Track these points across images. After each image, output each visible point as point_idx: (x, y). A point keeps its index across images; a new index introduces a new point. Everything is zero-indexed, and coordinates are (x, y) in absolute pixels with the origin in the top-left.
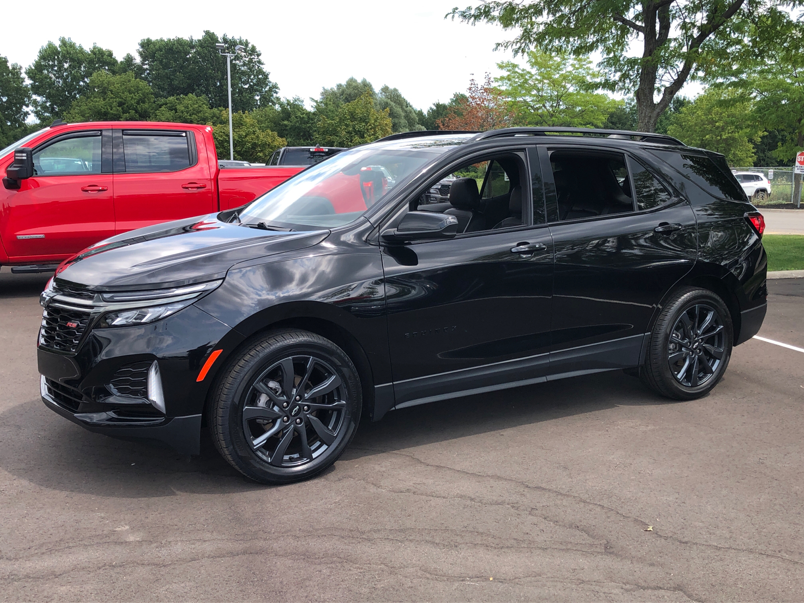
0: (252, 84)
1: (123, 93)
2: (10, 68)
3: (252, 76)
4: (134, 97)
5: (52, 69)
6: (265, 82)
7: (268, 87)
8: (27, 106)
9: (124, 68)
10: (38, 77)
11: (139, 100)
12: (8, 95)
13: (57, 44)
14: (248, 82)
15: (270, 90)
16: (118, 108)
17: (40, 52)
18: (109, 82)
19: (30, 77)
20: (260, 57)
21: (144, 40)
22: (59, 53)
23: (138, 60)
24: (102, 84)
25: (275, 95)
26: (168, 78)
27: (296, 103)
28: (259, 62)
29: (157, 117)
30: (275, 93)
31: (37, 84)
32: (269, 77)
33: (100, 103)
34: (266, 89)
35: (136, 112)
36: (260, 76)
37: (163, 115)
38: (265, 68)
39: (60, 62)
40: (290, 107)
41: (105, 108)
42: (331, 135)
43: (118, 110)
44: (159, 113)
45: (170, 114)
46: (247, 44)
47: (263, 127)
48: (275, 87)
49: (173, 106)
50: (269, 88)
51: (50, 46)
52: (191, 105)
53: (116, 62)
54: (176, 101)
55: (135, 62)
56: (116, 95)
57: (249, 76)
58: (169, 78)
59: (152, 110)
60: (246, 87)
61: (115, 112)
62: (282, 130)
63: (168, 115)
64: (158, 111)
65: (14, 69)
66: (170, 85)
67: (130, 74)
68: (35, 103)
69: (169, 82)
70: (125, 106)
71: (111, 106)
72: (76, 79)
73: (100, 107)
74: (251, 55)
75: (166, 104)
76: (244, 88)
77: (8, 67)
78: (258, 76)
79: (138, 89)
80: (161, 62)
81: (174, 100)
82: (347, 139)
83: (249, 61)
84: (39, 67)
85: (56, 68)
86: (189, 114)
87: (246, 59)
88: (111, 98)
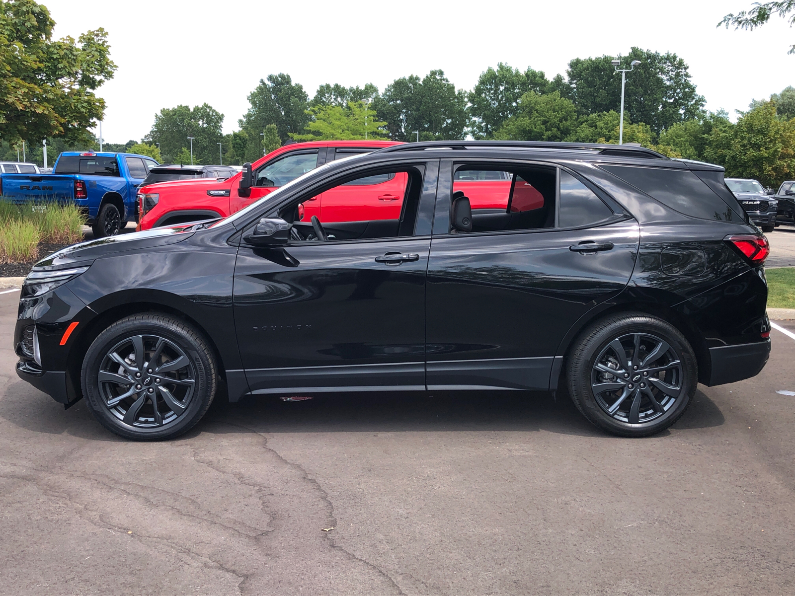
0: (677, 98)
1: (548, 112)
2: (456, 93)
3: (679, 90)
4: (557, 115)
5: (489, 92)
6: (691, 95)
7: (694, 101)
8: (467, 126)
9: (552, 88)
10: (476, 99)
11: (562, 118)
12: (452, 118)
13: (496, 68)
14: (673, 96)
15: (697, 103)
16: (542, 126)
17: (480, 77)
18: (536, 102)
19: (470, 101)
20: (687, 71)
21: (574, 60)
22: (496, 77)
23: (566, 79)
24: (530, 104)
25: (701, 108)
26: (591, 96)
27: (720, 115)
28: (686, 75)
29: (577, 133)
30: (701, 106)
31: (475, 106)
32: (696, 90)
33: (525, 122)
34: (692, 103)
35: (559, 129)
36: (687, 90)
37: (583, 131)
38: (692, 82)
39: (496, 86)
40: (713, 121)
41: (530, 126)
42: (723, 149)
43: (541, 128)
44: (579, 130)
45: (590, 131)
46: (675, 57)
47: (682, 141)
48: (702, 100)
49: (593, 123)
50: (696, 101)
51: (490, 70)
52: (611, 121)
53: (548, 82)
54: (597, 117)
55: (563, 81)
56: (541, 114)
57: (675, 90)
58: (593, 96)
59: (573, 127)
60: (671, 101)
61: (538, 130)
62: (702, 144)
63: (588, 132)
64: (578, 128)
65: (459, 94)
66: (593, 102)
67: (557, 93)
68: (473, 124)
69: (592, 99)
70: (548, 124)
71: (535, 125)
72: (509, 100)
73: (525, 126)
74: (678, 68)
75: (587, 121)
76: (668, 103)
77: (454, 92)
78: (684, 89)
79: (562, 108)
80: (586, 80)
81: (596, 117)
82: (740, 152)
83: (675, 76)
84: (479, 91)
85: (492, 92)
86: (608, 130)
87: (673, 73)
88: (536, 117)
